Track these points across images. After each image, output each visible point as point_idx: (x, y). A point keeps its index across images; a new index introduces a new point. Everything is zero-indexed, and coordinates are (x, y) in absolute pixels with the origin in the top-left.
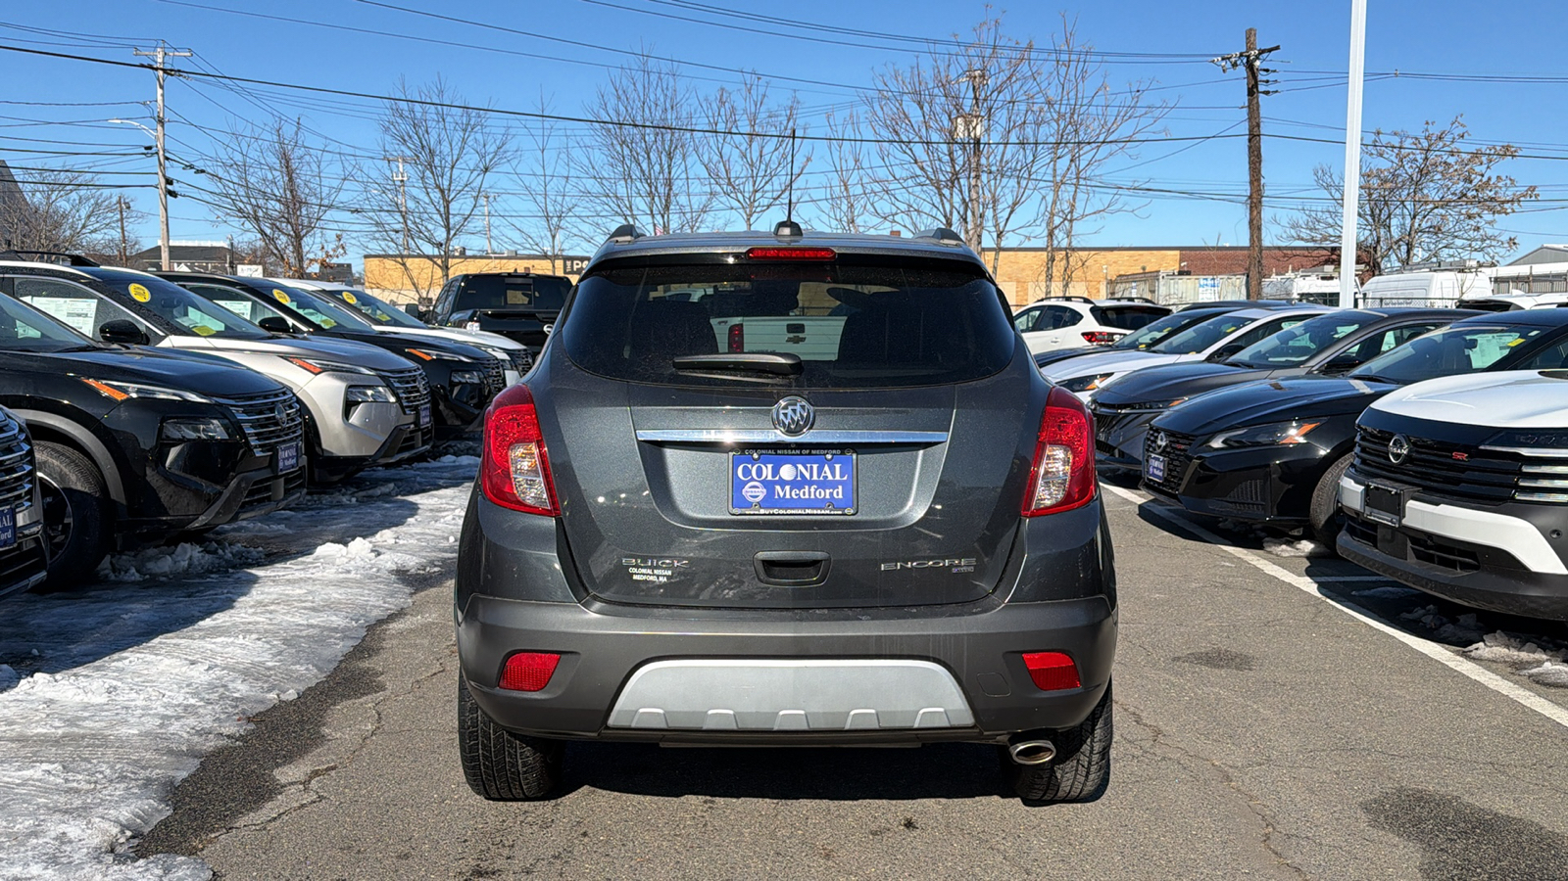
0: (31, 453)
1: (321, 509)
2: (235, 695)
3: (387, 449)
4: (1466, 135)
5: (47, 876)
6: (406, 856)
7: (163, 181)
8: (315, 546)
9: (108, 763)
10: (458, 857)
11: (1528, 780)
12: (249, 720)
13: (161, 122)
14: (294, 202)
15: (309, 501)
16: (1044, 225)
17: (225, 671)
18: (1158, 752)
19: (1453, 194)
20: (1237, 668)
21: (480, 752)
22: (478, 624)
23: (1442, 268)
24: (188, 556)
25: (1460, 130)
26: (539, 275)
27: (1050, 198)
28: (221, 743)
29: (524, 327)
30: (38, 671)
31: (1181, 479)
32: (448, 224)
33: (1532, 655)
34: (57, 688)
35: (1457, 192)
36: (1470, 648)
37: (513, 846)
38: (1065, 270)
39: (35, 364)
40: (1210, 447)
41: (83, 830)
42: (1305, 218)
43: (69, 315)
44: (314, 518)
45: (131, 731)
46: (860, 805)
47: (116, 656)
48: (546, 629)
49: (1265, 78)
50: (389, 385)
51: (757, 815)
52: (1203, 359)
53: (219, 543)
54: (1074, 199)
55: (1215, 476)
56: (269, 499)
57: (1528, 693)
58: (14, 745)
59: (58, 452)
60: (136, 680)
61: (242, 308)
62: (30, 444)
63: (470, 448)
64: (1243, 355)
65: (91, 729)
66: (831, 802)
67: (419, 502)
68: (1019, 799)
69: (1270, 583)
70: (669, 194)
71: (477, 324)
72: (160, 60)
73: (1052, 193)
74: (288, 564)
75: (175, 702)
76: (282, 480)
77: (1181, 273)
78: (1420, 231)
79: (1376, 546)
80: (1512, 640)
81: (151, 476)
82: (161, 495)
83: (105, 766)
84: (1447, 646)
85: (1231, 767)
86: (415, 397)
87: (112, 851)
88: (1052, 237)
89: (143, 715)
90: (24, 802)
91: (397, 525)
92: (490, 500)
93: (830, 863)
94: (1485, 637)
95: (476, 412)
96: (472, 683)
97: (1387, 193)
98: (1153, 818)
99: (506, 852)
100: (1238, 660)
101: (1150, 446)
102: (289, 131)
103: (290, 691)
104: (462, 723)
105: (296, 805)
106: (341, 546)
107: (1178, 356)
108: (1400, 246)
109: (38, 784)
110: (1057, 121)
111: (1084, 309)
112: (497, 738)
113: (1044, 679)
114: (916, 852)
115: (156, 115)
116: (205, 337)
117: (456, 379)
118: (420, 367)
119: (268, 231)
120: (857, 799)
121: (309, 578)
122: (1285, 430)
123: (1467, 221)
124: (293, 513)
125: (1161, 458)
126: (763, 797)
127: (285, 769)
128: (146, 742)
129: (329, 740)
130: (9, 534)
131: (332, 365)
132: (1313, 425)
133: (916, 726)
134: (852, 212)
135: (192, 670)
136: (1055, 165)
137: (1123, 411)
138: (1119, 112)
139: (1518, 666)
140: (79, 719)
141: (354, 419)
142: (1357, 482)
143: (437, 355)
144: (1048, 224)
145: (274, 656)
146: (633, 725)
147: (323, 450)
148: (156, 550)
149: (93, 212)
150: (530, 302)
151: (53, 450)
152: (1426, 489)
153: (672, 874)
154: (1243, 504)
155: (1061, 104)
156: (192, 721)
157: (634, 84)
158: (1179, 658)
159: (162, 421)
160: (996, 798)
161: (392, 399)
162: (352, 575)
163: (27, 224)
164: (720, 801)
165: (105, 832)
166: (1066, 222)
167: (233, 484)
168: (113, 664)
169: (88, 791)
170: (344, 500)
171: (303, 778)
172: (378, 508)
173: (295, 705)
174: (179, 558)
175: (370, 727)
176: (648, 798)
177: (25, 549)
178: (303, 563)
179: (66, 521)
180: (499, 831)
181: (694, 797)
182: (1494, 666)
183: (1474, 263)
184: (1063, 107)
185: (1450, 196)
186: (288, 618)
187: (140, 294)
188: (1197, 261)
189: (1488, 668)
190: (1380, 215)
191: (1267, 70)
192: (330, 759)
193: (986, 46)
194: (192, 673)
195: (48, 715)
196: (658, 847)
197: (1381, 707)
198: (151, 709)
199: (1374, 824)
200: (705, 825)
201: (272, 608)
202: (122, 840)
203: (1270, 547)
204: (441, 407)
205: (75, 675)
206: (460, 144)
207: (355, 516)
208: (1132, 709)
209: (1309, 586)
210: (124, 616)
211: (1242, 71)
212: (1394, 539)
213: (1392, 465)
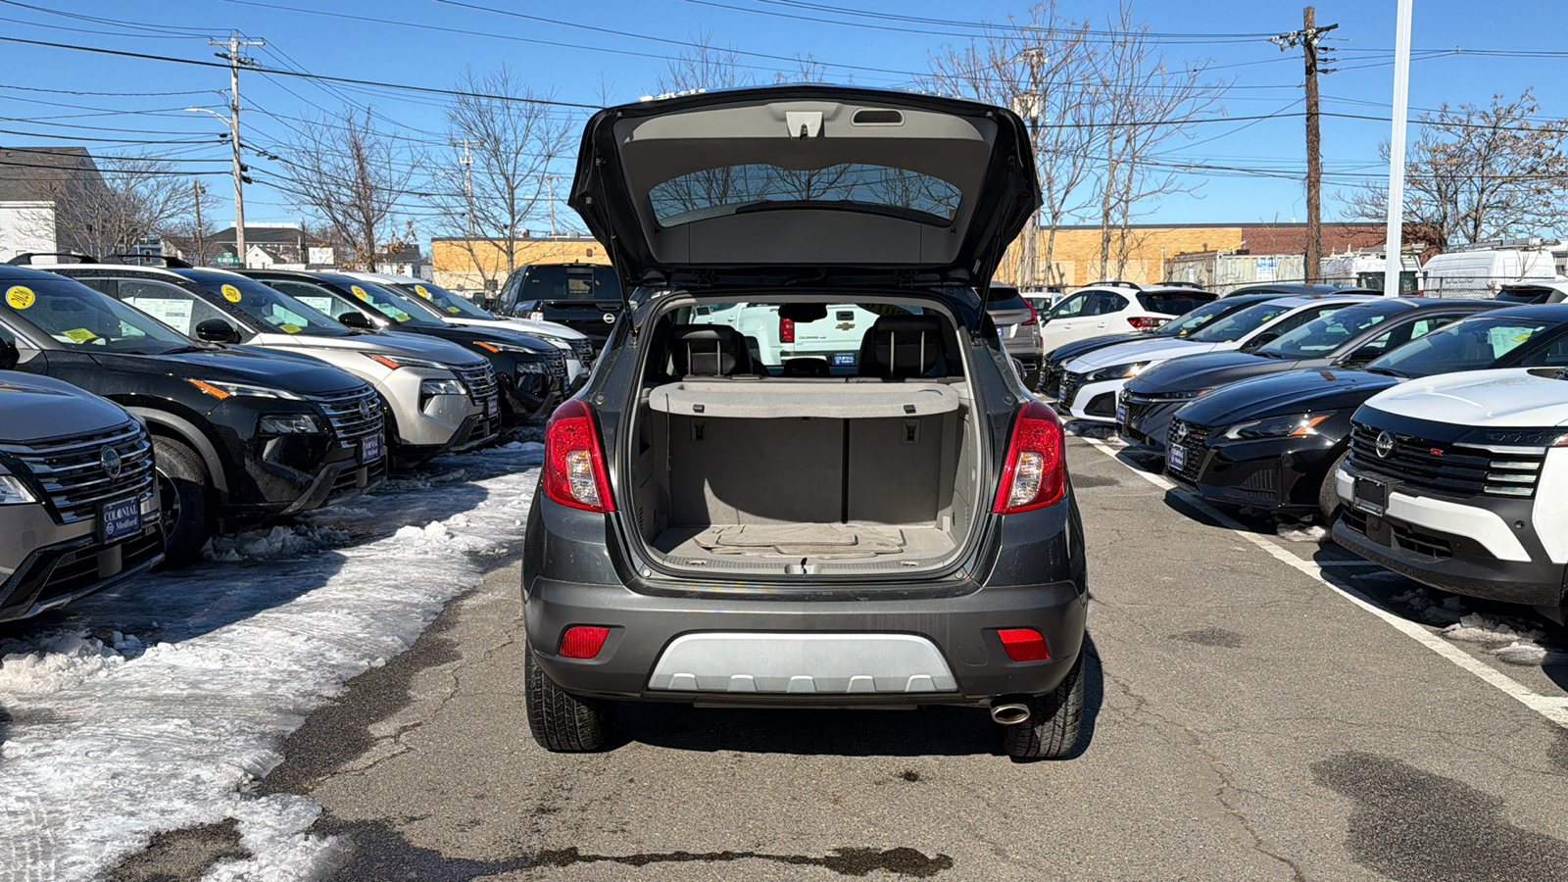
0: (151, 449)
1: (399, 493)
2: (332, 662)
3: (458, 438)
4: (1536, 108)
5: (188, 809)
6: (482, 797)
7: (237, 167)
8: (396, 528)
9: (228, 719)
10: (525, 797)
11: (1468, 746)
12: (345, 684)
13: (235, 110)
14: (365, 190)
15: (388, 486)
16: (1099, 205)
17: (322, 642)
18: (1139, 718)
19: (1522, 169)
20: (1226, 645)
21: (544, 709)
22: (541, 602)
23: (1504, 246)
24: (281, 538)
25: (1531, 103)
26: (599, 265)
27: (1105, 180)
28: (321, 703)
29: (584, 316)
30: (160, 640)
31: (1199, 468)
32: (513, 210)
33: (1504, 636)
34: (178, 656)
35: (1527, 166)
36: (1447, 629)
37: (571, 789)
38: (1121, 251)
39: (146, 366)
40: (1227, 438)
41: (214, 773)
42: (1370, 193)
43: (168, 314)
44: (391, 502)
45: (245, 693)
46: (868, 761)
47: (225, 628)
48: (597, 606)
49: (1323, 57)
50: (460, 379)
51: (778, 766)
52: (1238, 347)
53: (307, 525)
54: (1130, 180)
55: (1230, 465)
56: (354, 486)
57: (1491, 670)
58: (148, 704)
59: (167, 445)
60: (245, 649)
61: (322, 304)
62: (150, 441)
63: (534, 434)
64: (1275, 345)
65: (212, 690)
66: (843, 757)
67: (488, 487)
68: (1008, 757)
69: (1276, 566)
70: (726, 180)
71: (541, 314)
72: (234, 50)
73: (1107, 174)
74: (371, 546)
75: (280, 668)
76: (366, 469)
77: (1239, 253)
78: (1488, 207)
79: (1365, 534)
80: (1487, 622)
81: (249, 465)
82: (260, 483)
83: (226, 721)
84: (1428, 627)
85: (1202, 732)
86: (483, 389)
87: (238, 790)
88: (1107, 217)
89: (254, 680)
90: (162, 750)
91: (468, 509)
92: (551, 498)
93: (838, 807)
94: (1461, 619)
95: (540, 401)
96: (537, 651)
97: (1454, 168)
98: (1123, 774)
99: (565, 794)
100: (1229, 638)
101: (1172, 435)
102: (360, 118)
103: (379, 660)
104: (528, 684)
105: (388, 754)
106: (418, 529)
107: (1214, 344)
108: (1467, 221)
109: (172, 736)
110: (1113, 102)
111: (1130, 294)
112: (557, 698)
113: (1015, 651)
114: (912, 799)
115: (230, 104)
116: (292, 334)
117: (522, 369)
118: (488, 360)
119: (340, 218)
120: (867, 755)
121: (392, 559)
122: (1296, 422)
123: (1537, 196)
124: (373, 497)
125: (1182, 448)
126: (785, 752)
127: (377, 725)
128: (259, 702)
129: (414, 701)
130: (135, 522)
131: (409, 361)
132: (1322, 418)
133: (907, 690)
134: (907, 197)
135: (292, 640)
136: (1110, 145)
137: (1154, 400)
138: (1175, 92)
139: (1489, 645)
140: (200, 682)
141: (429, 410)
142: (1350, 474)
143: (503, 347)
144: (1104, 205)
145: (364, 628)
146: (670, 687)
147: (400, 439)
148: (253, 533)
149: (170, 196)
150: (590, 291)
151: (163, 443)
152: (1409, 482)
153: (704, 813)
154: (1257, 492)
155: (1116, 86)
156: (296, 685)
157: (693, 71)
158: (1174, 636)
159: (260, 416)
160: (988, 756)
161: (463, 392)
162: (429, 556)
163: (107, 209)
164: (748, 755)
165: (231, 775)
166: (1122, 203)
167: (323, 473)
168: (223, 635)
169: (214, 742)
170: (420, 485)
171: (393, 733)
172: (451, 493)
173: (384, 671)
174: (273, 540)
175: (449, 690)
176: (686, 752)
177: (147, 534)
178: (385, 544)
179: (175, 507)
180: (559, 777)
181: (725, 752)
182: (1467, 645)
183: (1537, 241)
184: (1119, 89)
185: (1520, 171)
186: (374, 595)
187: (231, 294)
188: (1259, 239)
189: (1461, 647)
190: (1446, 190)
191: (1325, 49)
192: (417, 717)
193: (1040, 30)
194: (293, 644)
195: (173, 679)
196: (693, 792)
197: (1351, 681)
198: (260, 674)
199: (1319, 782)
200: (734, 775)
201: (359, 585)
202: (246, 782)
203: (1283, 532)
204: (508, 396)
205: (192, 644)
206: (524, 132)
207: (429, 500)
208: (1122, 681)
209: (1313, 570)
210: (229, 593)
211: (1300, 50)
212: (1379, 527)
213: (1379, 459)
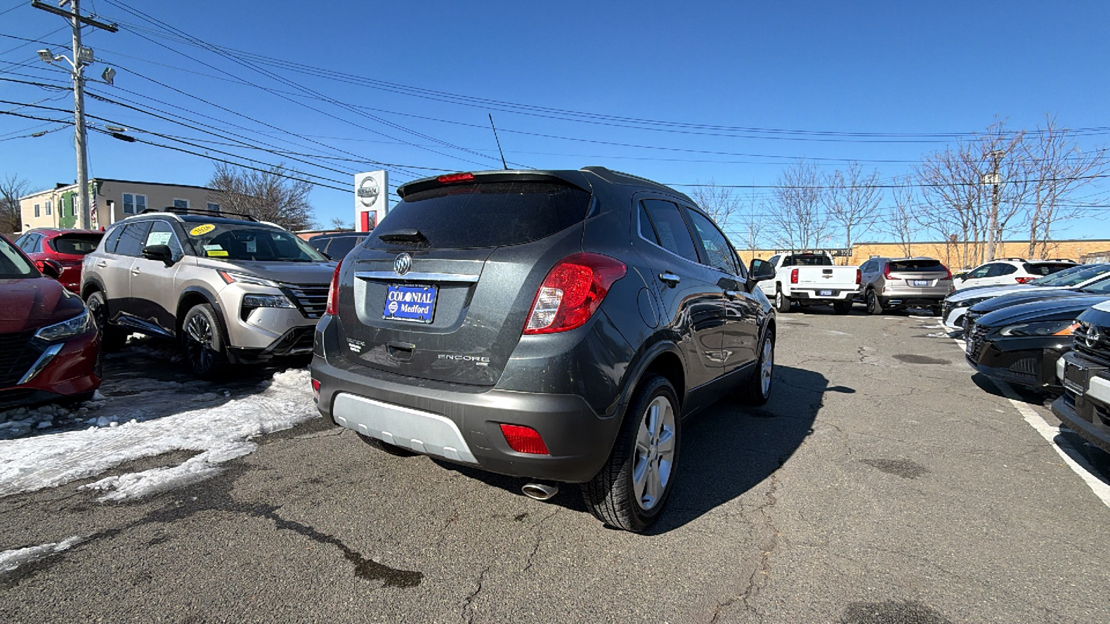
16: (1029, 225)
31: (980, 354)
40: (1001, 335)
55: (1000, 354)
69: (1019, 426)
79: (1074, 409)
100: (912, 470)
111: (1019, 265)
114: (494, 534)
122: (1060, 326)
125: (972, 341)
133: (445, 457)
136: (1038, 194)
144: (1032, 225)
154: (1021, 373)
158: (866, 461)
166: (1044, 224)
209: (1052, 433)
212: (1083, 404)
213: (1087, 348)
